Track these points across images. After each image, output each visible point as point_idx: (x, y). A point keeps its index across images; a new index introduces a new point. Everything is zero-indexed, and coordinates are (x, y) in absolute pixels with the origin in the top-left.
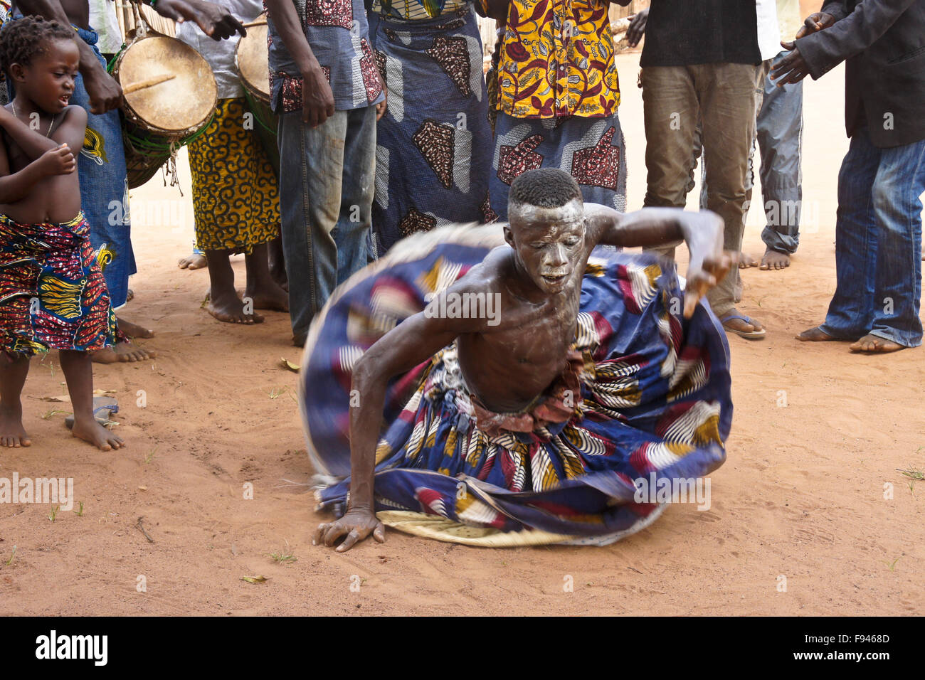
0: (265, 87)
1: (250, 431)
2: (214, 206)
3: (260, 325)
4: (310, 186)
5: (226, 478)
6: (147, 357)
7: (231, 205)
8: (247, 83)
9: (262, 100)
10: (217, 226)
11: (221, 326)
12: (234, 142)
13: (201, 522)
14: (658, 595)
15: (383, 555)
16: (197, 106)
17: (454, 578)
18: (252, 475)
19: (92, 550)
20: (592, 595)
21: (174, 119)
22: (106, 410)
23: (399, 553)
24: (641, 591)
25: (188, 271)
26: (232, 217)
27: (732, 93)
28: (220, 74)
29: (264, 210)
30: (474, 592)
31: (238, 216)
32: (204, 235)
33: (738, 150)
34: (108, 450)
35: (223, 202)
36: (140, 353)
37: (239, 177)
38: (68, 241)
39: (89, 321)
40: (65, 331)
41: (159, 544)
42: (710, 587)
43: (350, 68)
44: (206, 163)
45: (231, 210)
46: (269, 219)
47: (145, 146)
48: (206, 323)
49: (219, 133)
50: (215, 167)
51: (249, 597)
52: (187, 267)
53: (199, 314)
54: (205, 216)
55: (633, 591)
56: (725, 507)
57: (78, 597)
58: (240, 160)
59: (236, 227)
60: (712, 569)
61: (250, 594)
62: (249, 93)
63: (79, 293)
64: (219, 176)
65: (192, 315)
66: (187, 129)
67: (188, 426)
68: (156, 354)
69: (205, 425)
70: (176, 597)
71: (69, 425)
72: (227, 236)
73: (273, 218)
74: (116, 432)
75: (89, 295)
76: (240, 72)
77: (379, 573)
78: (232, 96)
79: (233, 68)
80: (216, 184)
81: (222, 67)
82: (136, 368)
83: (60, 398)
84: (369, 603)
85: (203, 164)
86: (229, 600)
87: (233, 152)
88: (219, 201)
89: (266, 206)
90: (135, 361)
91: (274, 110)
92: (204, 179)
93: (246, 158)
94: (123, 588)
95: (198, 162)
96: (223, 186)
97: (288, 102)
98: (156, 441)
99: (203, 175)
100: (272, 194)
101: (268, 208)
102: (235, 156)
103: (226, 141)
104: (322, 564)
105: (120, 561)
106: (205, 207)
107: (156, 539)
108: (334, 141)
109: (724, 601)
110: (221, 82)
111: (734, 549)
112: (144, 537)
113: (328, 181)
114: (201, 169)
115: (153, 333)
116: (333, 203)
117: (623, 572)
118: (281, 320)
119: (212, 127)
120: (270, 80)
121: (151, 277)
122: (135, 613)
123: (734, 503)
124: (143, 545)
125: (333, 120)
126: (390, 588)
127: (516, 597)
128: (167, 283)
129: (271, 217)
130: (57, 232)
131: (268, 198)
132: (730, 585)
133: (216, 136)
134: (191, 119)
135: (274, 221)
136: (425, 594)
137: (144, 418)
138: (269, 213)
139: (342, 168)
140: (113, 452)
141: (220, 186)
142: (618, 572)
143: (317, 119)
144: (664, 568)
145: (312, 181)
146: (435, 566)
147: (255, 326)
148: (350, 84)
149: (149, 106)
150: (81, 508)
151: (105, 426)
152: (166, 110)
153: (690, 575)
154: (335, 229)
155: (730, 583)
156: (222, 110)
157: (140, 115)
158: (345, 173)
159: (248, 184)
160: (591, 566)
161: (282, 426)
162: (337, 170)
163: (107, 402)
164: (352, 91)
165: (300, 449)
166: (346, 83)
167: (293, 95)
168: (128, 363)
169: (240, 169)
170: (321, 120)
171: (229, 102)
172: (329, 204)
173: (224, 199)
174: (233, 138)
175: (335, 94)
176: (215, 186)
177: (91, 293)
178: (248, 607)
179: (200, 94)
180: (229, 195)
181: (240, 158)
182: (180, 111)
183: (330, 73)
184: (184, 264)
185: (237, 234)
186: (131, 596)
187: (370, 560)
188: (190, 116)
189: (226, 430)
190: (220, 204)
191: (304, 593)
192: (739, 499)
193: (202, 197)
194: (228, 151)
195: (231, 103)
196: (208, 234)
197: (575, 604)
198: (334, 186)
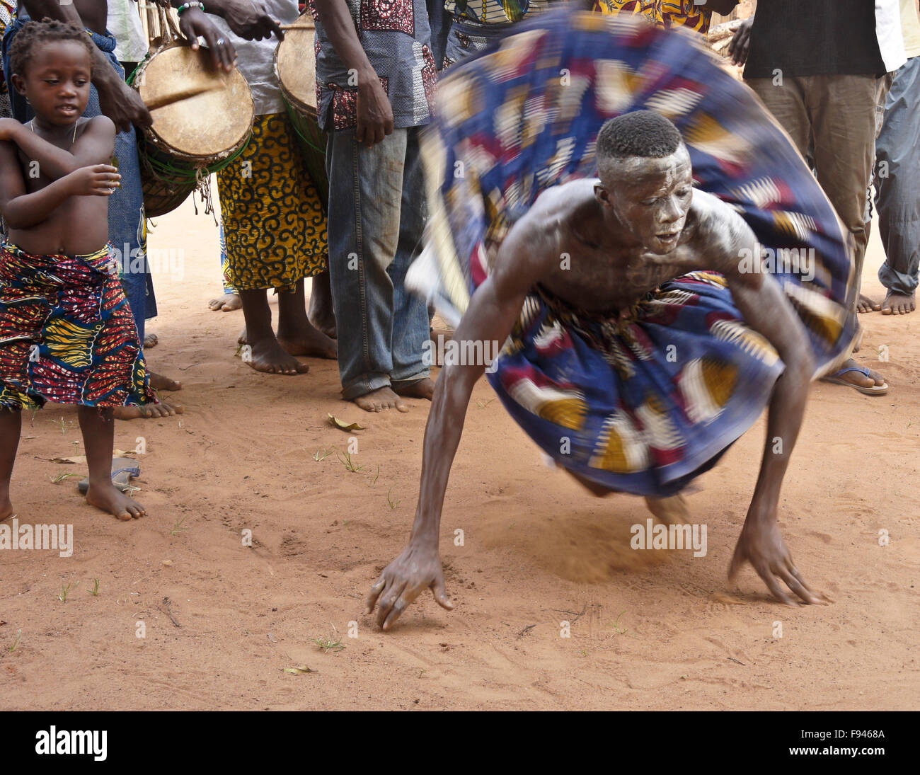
0: (311, 100)
1: (291, 498)
2: (257, 239)
3: (302, 376)
4: (364, 215)
5: (263, 552)
6: (173, 412)
7: (276, 237)
8: (290, 96)
9: (309, 115)
10: (261, 261)
11: (259, 376)
12: (277, 165)
13: (235, 603)
14: (763, 690)
15: (445, 642)
16: (229, 127)
17: (527, 669)
18: (293, 549)
19: (109, 635)
20: (687, 690)
21: (201, 142)
22: (125, 473)
23: (463, 640)
24: (743, 685)
25: (221, 314)
26: (277, 251)
27: (847, 112)
28: (257, 86)
29: (307, 240)
30: (549, 685)
31: (285, 250)
32: (245, 272)
33: (854, 177)
34: (128, 520)
35: (267, 234)
36: (165, 408)
37: (286, 206)
38: (84, 276)
39: (102, 372)
40: (70, 382)
41: (186, 628)
42: (823, 681)
43: (410, 79)
44: (245, 191)
45: (277, 243)
46: (313, 250)
47: (168, 171)
48: (242, 373)
49: (259, 155)
50: (257, 194)
51: (290, 690)
52: (219, 308)
53: (233, 363)
54: (247, 251)
55: (734, 685)
56: (841, 589)
57: (93, 689)
58: (285, 185)
59: (282, 262)
60: (826, 660)
61: (291, 687)
62: (293, 107)
63: (91, 339)
64: (262, 204)
65: (226, 364)
66: (217, 154)
67: (220, 491)
68: (184, 409)
69: (240, 492)
70: (206, 690)
71: (82, 490)
72: (272, 273)
73: (318, 248)
74: (137, 499)
75: (104, 342)
76: (282, 83)
77: (440, 663)
78: (273, 111)
79: (273, 79)
80: (259, 213)
81: (259, 78)
82: (161, 425)
83: (72, 459)
84: (428, 698)
85: (241, 191)
86: (267, 693)
87: (276, 176)
88: (262, 233)
89: (309, 234)
90: (159, 417)
91: (322, 128)
92: (244, 208)
93: (291, 183)
94: (144, 679)
95: (233, 188)
96: (267, 216)
97: (340, 119)
98: (183, 509)
99: (242, 204)
100: (316, 221)
101: (312, 237)
102: (279, 181)
103: (268, 163)
104: (375, 653)
105: (141, 647)
106: (245, 241)
107: (182, 623)
108: (392, 163)
109: (840, 698)
110: (258, 96)
111: (851, 637)
112: (169, 620)
113: (385, 210)
114: (239, 197)
115: (181, 384)
116: (390, 235)
117: (723, 664)
118: (328, 370)
119: (250, 149)
120: (318, 92)
121: (178, 320)
122: (157, 708)
123: (851, 584)
124: (167, 629)
125: (390, 139)
126: (451, 680)
127: (599, 691)
128: (196, 326)
129: (316, 247)
130: (71, 265)
131: (311, 225)
132: (846, 679)
133: (256, 158)
134: (221, 142)
135: (319, 251)
136: (493, 688)
137: (169, 482)
138: (313, 243)
139: (401, 195)
140: (133, 523)
141: (264, 215)
142: (716, 663)
143: (373, 137)
144: (769, 659)
145: (366, 209)
146: (506, 656)
147: (299, 376)
148: (411, 98)
149: (172, 126)
150: (97, 586)
151: (124, 492)
152: (192, 132)
153: (800, 667)
154: (391, 265)
155: (846, 676)
156: (261, 129)
157: (161, 137)
158: (403, 201)
159: (295, 212)
160: (686, 656)
161: (329, 492)
162: (395, 197)
163: (127, 464)
164: (413, 106)
165: (349, 519)
166: (405, 97)
167: (346, 109)
168: (151, 419)
169: (285, 195)
170: (378, 139)
171: (268, 118)
172: (385, 236)
173: (269, 230)
174: (276, 160)
175: (394, 110)
176: (258, 215)
177: (108, 340)
178: (288, 702)
179: (233, 114)
180: (274, 226)
181: (285, 183)
182: (209, 134)
183: (387, 85)
184: (217, 305)
185: (284, 271)
186: (154, 688)
187: (430, 647)
188: (220, 138)
189: (264, 496)
190: (264, 236)
191: (353, 686)
192: (857, 579)
193: (241, 229)
194: (271, 175)
195: (271, 120)
196: (250, 272)
197: (667, 700)
198: (391, 215)
